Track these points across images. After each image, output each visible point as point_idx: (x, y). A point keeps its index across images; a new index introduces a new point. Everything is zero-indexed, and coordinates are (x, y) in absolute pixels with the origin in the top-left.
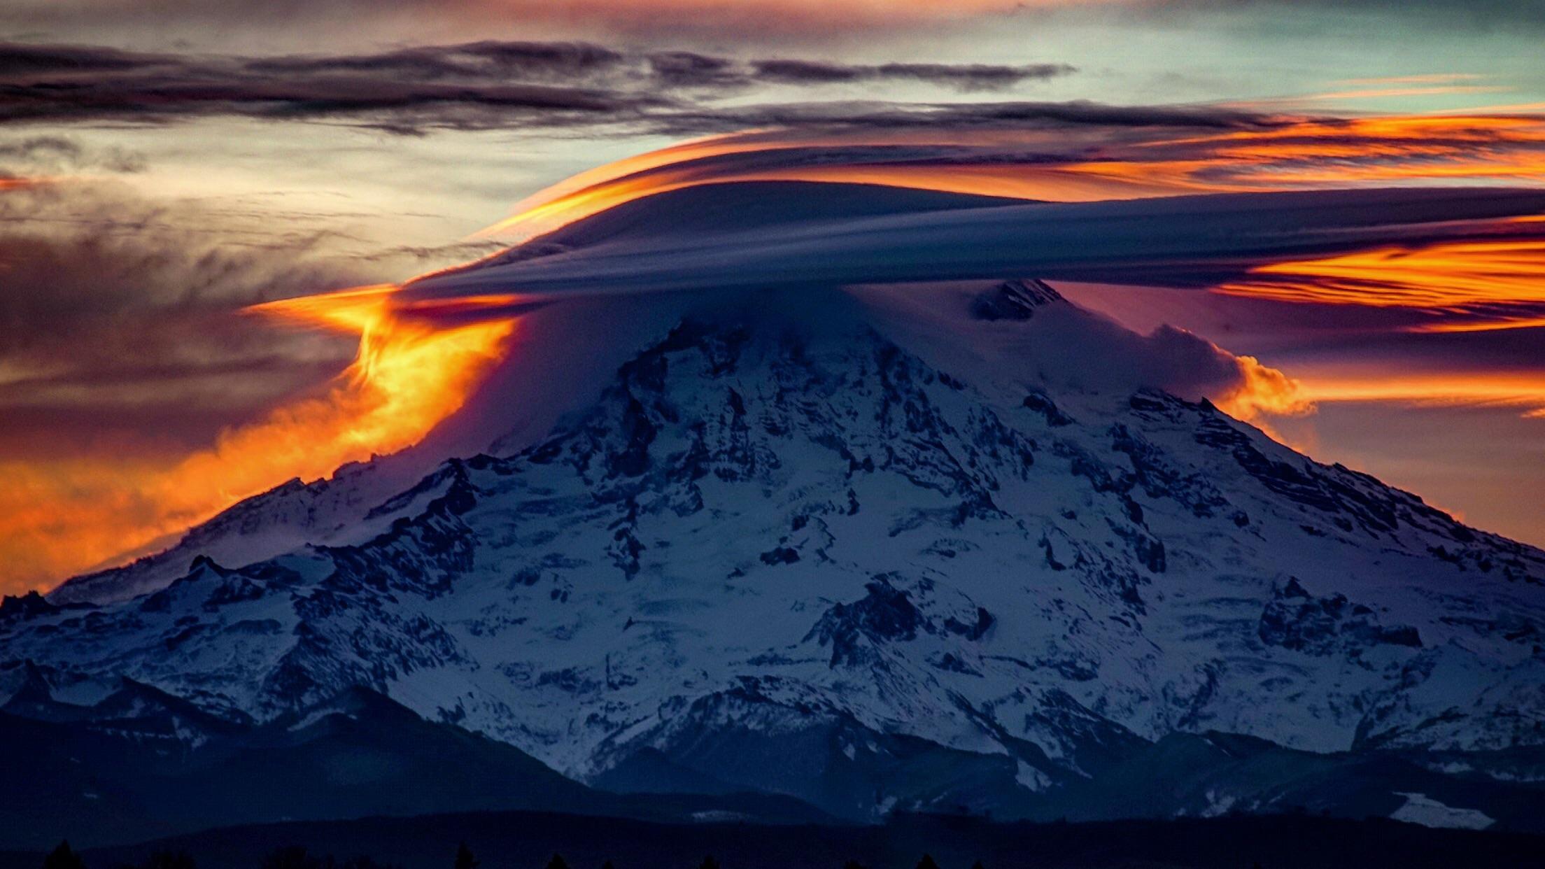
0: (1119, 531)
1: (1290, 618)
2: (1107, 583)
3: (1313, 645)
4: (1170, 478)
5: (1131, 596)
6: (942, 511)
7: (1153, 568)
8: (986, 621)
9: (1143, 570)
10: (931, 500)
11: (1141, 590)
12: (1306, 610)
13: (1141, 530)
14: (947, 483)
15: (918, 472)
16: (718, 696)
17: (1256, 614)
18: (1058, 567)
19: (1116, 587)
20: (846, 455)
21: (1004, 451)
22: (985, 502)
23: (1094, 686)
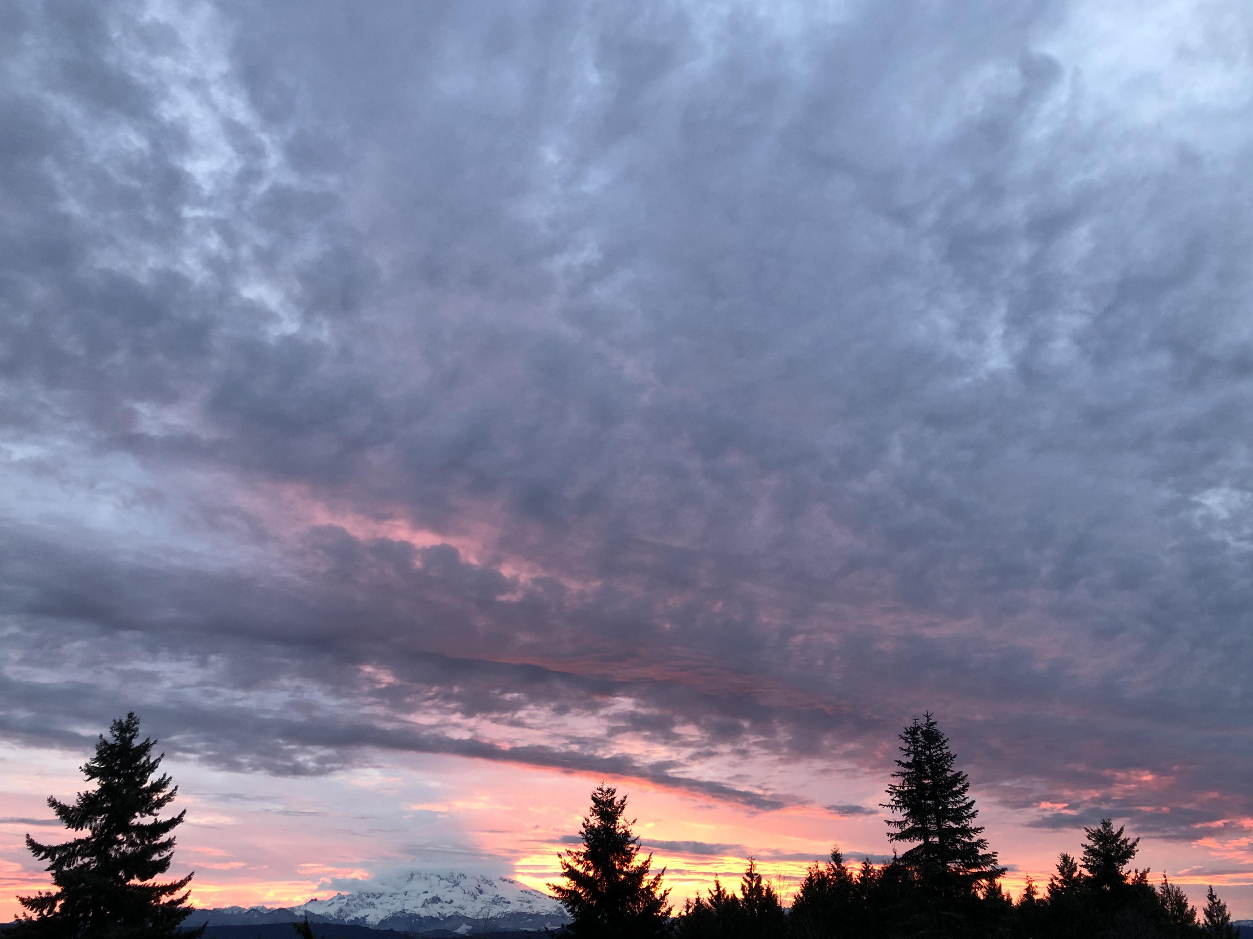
0: (476, 888)
1: (495, 901)
2: (472, 896)
3: (498, 904)
4: (487, 881)
5: (475, 898)
6: (451, 886)
7: (480, 894)
8: (452, 901)
9: (479, 894)
10: (451, 884)
11: (477, 897)
12: (498, 899)
13: (479, 888)
14: (453, 882)
15: (450, 880)
16: (398, 912)
17: (491, 900)
18: (465, 893)
19: (473, 896)
20: (440, 878)
21: (462, 877)
22: (458, 884)
23: (464, 911)
